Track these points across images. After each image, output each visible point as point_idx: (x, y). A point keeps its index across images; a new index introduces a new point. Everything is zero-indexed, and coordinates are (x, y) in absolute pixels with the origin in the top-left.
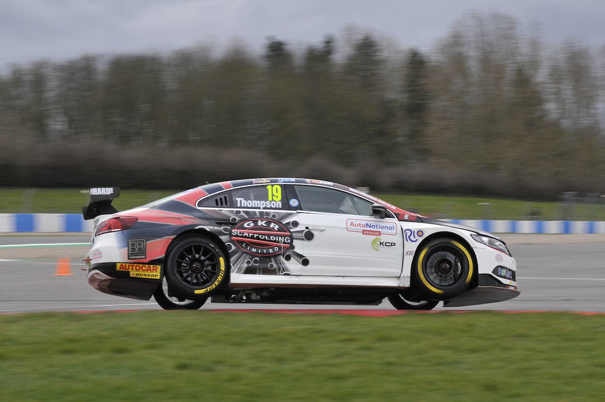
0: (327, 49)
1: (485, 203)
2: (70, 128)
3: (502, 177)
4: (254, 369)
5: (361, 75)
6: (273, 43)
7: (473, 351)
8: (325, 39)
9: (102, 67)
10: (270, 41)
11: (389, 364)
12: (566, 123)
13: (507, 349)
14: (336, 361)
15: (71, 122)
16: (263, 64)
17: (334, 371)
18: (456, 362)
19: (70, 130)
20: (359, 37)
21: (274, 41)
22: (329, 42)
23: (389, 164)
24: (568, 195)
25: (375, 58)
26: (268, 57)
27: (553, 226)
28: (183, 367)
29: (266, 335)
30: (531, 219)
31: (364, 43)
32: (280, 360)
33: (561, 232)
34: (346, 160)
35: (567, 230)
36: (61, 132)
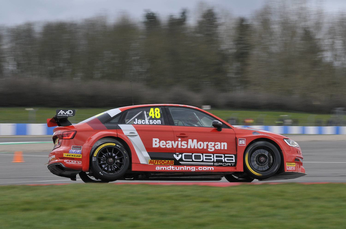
0: (183, 17)
1: (285, 115)
2: (17, 69)
3: (296, 98)
4: (146, 220)
5: (205, 33)
6: (148, 13)
7: (285, 208)
8: (182, 11)
9: (38, 29)
10: (146, 13)
11: (232, 216)
12: (337, 64)
13: (307, 206)
14: (198, 215)
15: (19, 65)
16: (142, 27)
17: (198, 221)
18: (274, 215)
19: (18, 70)
20: (205, 9)
21: (149, 13)
22: (184, 14)
23: (224, 91)
24: (338, 110)
25: (215, 23)
26: (145, 23)
27: (329, 130)
28: (101, 219)
29: (152, 199)
30: (315, 126)
31: (208, 13)
32: (162, 214)
33: (334, 134)
34: (196, 88)
35: (338, 132)
36: (12, 71)
